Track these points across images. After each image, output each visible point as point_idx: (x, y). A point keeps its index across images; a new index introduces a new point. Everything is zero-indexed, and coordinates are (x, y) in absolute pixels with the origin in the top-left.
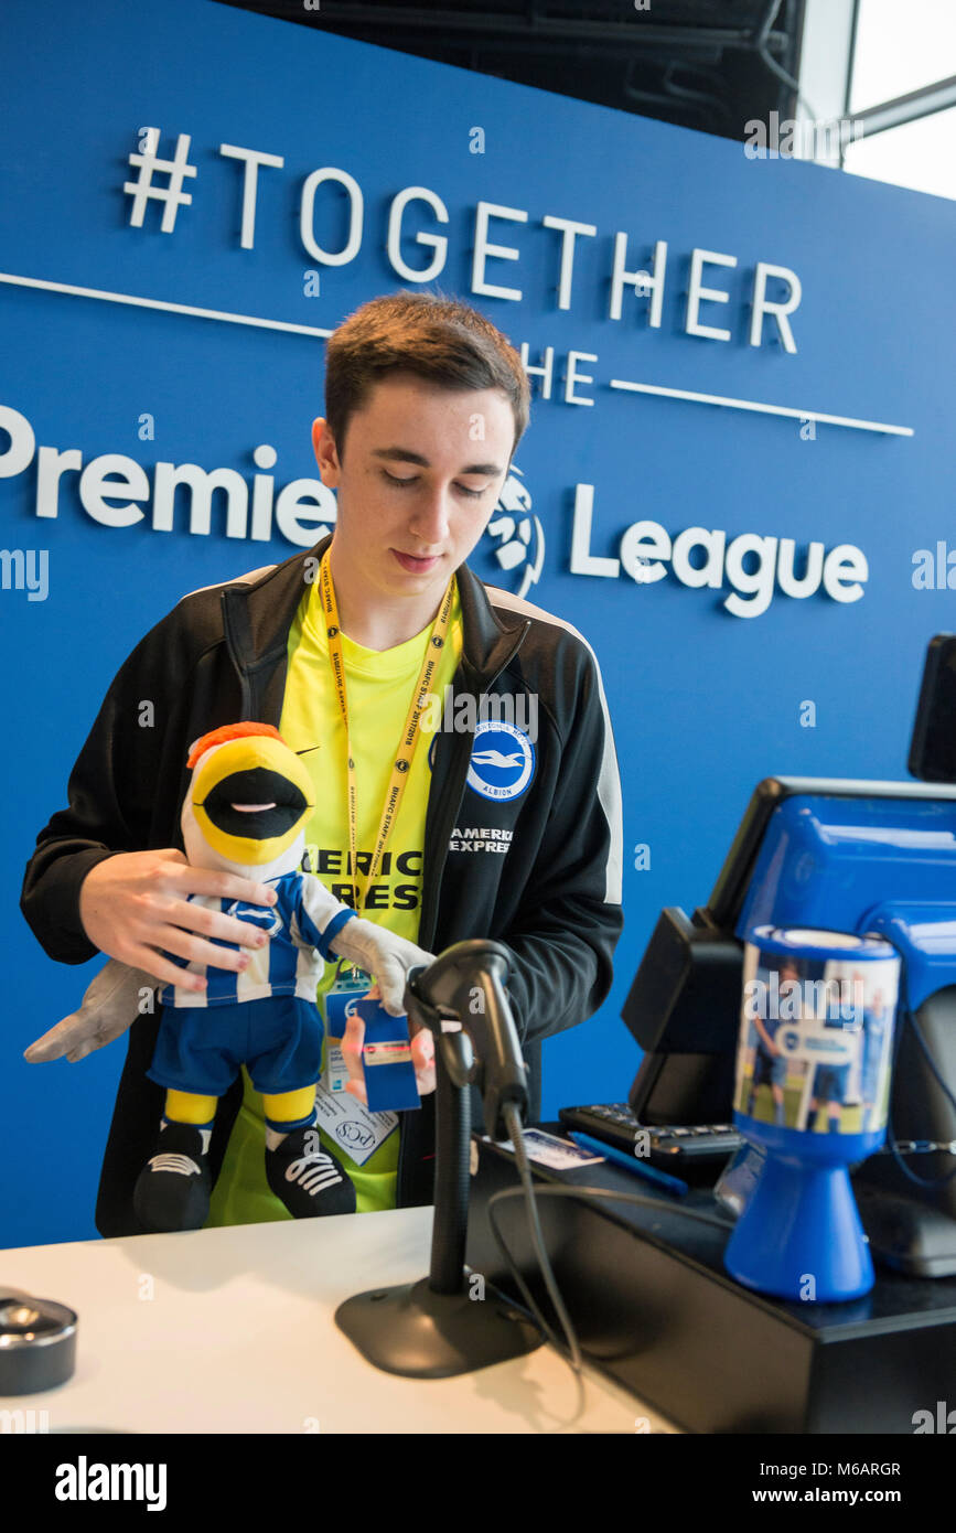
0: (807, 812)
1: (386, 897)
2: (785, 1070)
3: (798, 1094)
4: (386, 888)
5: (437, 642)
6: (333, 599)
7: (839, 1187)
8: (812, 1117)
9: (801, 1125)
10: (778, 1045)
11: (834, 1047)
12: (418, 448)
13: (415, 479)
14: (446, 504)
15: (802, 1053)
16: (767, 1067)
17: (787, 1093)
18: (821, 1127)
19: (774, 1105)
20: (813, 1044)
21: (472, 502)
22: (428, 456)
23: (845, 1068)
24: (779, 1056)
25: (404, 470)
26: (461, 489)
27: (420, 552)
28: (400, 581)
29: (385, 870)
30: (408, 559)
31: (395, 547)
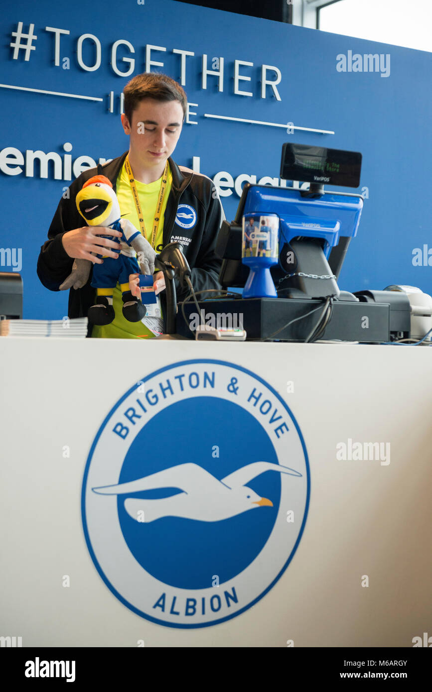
0: (258, 192)
2: (252, 244)
3: (255, 248)
5: (164, 181)
6: (130, 169)
7: (267, 271)
8: (259, 253)
9: (257, 255)
10: (250, 238)
11: (263, 236)
12: (154, 120)
13: (155, 129)
14: (164, 137)
15: (256, 239)
16: (248, 244)
17: (252, 248)
18: (261, 255)
19: (251, 252)
20: (258, 236)
21: (171, 135)
22: (158, 122)
23: (266, 241)
24: (251, 240)
25: (151, 127)
26: (168, 131)
27: (157, 152)
28: (152, 160)
30: (154, 154)
31: (150, 150)
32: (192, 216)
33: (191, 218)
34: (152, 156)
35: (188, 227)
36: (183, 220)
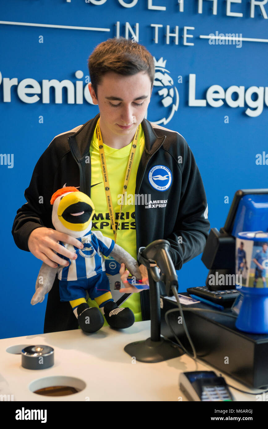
1: (128, 226)
4: (128, 223)
5: (134, 146)
12: (119, 96)
13: (119, 104)
14: (131, 110)
21: (139, 107)
22: (122, 98)
25: (116, 102)
26: (135, 104)
27: (125, 125)
28: (121, 132)
29: (128, 218)
30: (122, 127)
31: (118, 124)
32: (168, 177)
33: (167, 179)
34: (120, 129)
35: (165, 189)
36: (158, 182)
